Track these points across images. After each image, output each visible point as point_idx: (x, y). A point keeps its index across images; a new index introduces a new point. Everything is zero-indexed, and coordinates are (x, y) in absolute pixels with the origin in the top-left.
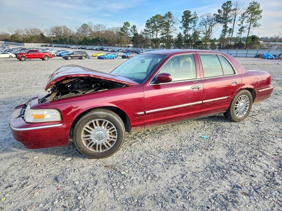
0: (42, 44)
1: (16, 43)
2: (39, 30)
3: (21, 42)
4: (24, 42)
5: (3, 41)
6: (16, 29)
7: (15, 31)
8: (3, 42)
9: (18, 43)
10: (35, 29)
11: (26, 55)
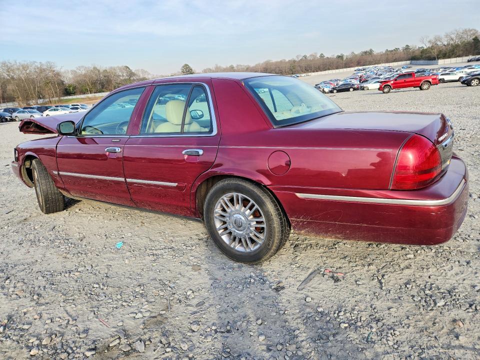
0: (471, 57)
1: (426, 61)
2: (475, 30)
3: (434, 59)
4: (438, 59)
5: (408, 60)
6: (432, 38)
7: (430, 42)
8: (408, 62)
9: (429, 62)
10: (465, 32)
11: (394, 84)
